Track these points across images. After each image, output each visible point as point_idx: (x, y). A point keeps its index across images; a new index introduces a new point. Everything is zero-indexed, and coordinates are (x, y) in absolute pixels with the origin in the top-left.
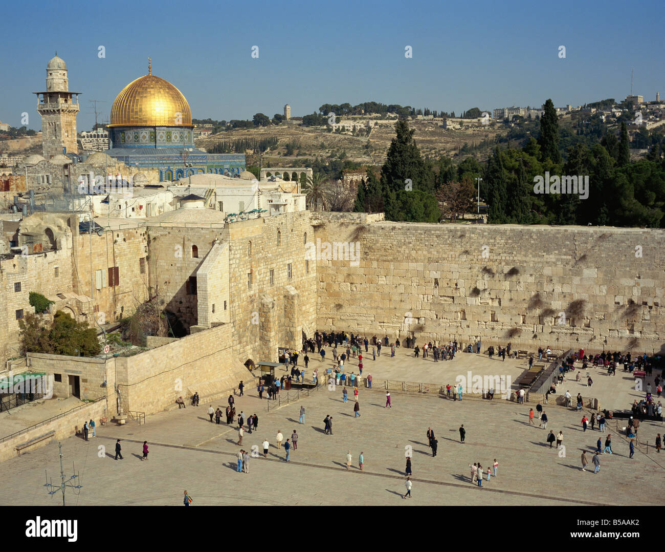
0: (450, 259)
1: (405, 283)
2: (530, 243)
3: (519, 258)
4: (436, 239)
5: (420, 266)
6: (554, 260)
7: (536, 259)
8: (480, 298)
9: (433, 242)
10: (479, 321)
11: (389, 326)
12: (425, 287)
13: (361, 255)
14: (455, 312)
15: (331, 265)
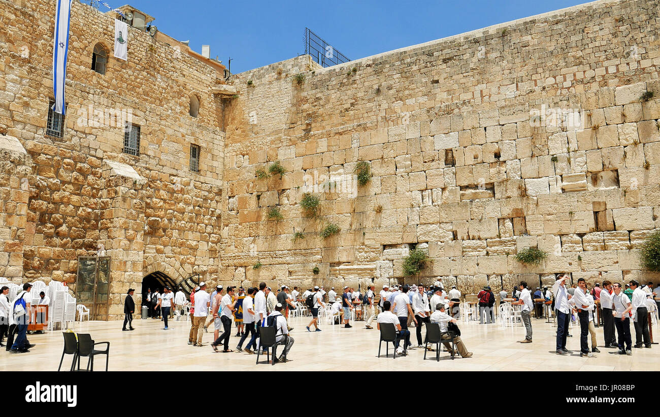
0: (478, 100)
1: (383, 171)
4: (444, 66)
5: (411, 131)
8: (561, 176)
9: (438, 73)
10: (563, 235)
11: (350, 270)
12: (425, 171)
13: (299, 132)
14: (498, 219)
15: (246, 164)
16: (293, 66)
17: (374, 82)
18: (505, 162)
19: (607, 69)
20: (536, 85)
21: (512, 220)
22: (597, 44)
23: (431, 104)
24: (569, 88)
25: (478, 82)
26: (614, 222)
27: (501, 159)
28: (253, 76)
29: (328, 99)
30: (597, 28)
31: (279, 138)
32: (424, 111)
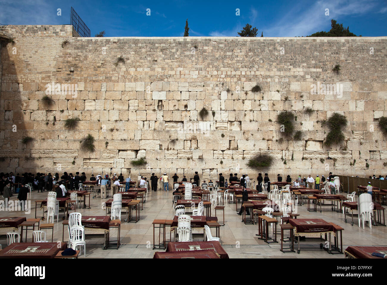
0: (178, 76)
1: (121, 107)
2: (274, 55)
3: (262, 72)
4: (161, 53)
5: (139, 86)
6: (302, 74)
7: (282, 73)
8: (216, 121)
9: (157, 56)
10: (215, 150)
11: (97, 163)
12: (146, 111)
13: (64, 75)
14: (184, 140)
16: (61, 31)
18: (190, 111)
19: (241, 72)
20: (208, 74)
21: (191, 141)
22: (238, 59)
23: (152, 73)
24: (223, 78)
25: (179, 66)
26: (238, 146)
27: (188, 109)
28: (27, 30)
29: (86, 58)
30: (239, 51)
31: (49, 77)
32: (147, 76)
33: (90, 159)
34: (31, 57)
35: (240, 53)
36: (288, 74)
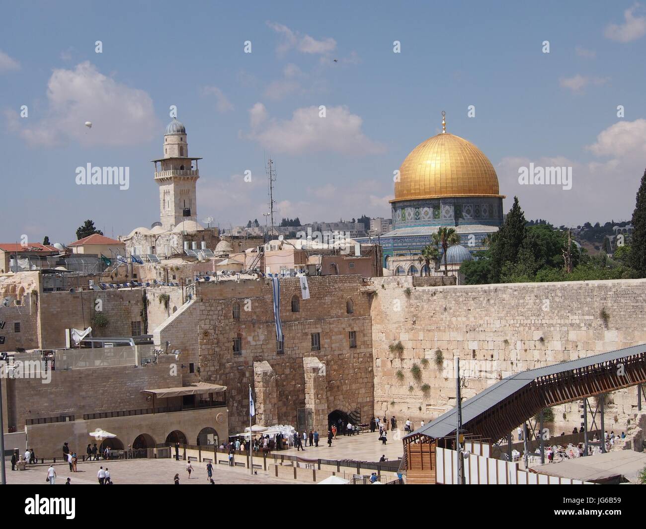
0: (486, 326)
2: (556, 302)
3: (547, 321)
4: (473, 302)
5: (459, 336)
7: (562, 322)
9: (470, 306)
13: (409, 325)
15: (384, 339)
16: (405, 282)
17: (443, 303)
19: (531, 321)
20: (507, 323)
22: (529, 307)
23: (467, 322)
24: (518, 327)
25: (486, 315)
27: (493, 359)
28: (384, 282)
29: (423, 308)
30: (529, 298)
31: (400, 326)
32: (465, 326)
33: (430, 405)
34: (388, 308)
35: (530, 300)
36: (567, 321)
